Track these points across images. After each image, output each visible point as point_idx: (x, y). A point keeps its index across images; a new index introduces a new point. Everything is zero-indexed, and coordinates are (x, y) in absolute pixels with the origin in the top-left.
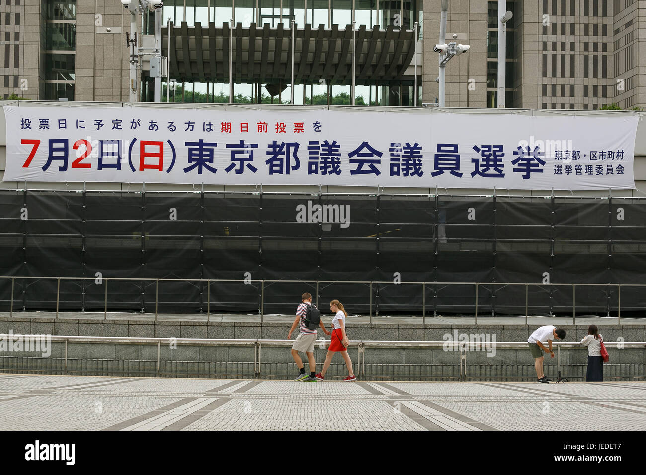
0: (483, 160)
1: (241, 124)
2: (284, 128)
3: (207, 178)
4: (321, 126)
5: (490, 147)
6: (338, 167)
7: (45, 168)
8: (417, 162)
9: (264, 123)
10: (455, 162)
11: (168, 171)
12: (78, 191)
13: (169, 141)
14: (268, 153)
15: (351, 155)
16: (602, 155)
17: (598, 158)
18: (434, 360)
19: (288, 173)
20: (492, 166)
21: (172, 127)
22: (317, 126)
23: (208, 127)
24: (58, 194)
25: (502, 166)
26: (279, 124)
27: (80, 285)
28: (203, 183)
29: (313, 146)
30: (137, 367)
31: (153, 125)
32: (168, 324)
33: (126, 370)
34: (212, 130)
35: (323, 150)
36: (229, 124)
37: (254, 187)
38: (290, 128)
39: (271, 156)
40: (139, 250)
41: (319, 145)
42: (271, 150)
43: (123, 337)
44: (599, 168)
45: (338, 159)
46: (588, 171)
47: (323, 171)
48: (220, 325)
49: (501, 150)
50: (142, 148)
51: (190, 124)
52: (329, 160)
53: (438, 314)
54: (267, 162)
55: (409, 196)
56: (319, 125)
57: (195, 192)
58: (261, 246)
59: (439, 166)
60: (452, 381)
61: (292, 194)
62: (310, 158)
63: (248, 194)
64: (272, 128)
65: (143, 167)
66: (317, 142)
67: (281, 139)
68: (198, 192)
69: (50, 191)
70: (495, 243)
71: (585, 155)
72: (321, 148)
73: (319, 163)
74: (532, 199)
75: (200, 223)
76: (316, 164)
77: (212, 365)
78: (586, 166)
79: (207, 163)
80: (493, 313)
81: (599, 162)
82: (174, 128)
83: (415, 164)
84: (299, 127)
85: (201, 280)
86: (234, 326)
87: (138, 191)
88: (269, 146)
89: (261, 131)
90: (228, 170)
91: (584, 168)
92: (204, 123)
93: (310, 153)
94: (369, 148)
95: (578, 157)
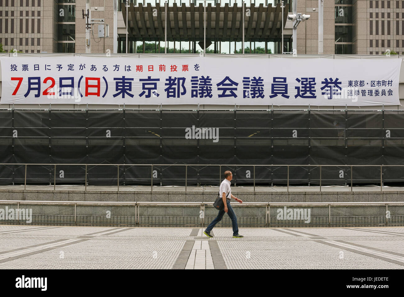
0: (302, 87)
1: (149, 66)
2: (176, 69)
3: (127, 100)
4: (199, 67)
5: (306, 79)
6: (210, 92)
7: (26, 95)
8: (261, 89)
9: (163, 66)
10: (284, 89)
11: (103, 96)
12: (46, 109)
13: (104, 78)
14: (166, 84)
15: (218, 85)
16: (379, 83)
17: (376, 85)
18: (260, 214)
19: (179, 97)
20: (308, 91)
21: (105, 69)
22: (197, 67)
23: (128, 68)
24: (34, 112)
25: (315, 91)
26: (173, 66)
27: (48, 168)
28: (124, 104)
29: (194, 79)
30: (72, 220)
31: (93, 68)
32: (93, 192)
33: (65, 222)
34: (131, 70)
35: (201, 82)
36: (141, 67)
37: (157, 106)
38: (180, 68)
39: (168, 86)
40: (85, 146)
41: (198, 79)
42: (168, 82)
43: (65, 201)
44: (377, 92)
45: (210, 88)
46: (369, 93)
47: (201, 95)
48: (125, 193)
49: (314, 81)
50: (87, 82)
51: (117, 67)
52: (204, 88)
53: (274, 185)
54: (166, 90)
55: (254, 110)
56: (198, 66)
57: (119, 109)
58: (161, 143)
59: (275, 91)
60: (260, 227)
61: (181, 110)
62: (193, 87)
63: (153, 110)
64: (168, 68)
65: (87, 94)
66: (197, 77)
67: (174, 75)
68: (121, 109)
69: (29, 110)
70: (309, 140)
71: (367, 84)
72: (199, 81)
73: (198, 90)
74: (334, 112)
75: (123, 129)
76: (196, 91)
77: (119, 218)
78: (368, 91)
79: (128, 91)
80: (309, 184)
81: (377, 88)
82: (106, 69)
83: (259, 90)
84: (185, 68)
85: (124, 165)
86: (134, 194)
87: (83, 109)
88: (167, 80)
89: (161, 71)
90: (141, 95)
91: (367, 91)
92: (126, 66)
93: (193, 84)
94: (230, 80)
95: (363, 85)
